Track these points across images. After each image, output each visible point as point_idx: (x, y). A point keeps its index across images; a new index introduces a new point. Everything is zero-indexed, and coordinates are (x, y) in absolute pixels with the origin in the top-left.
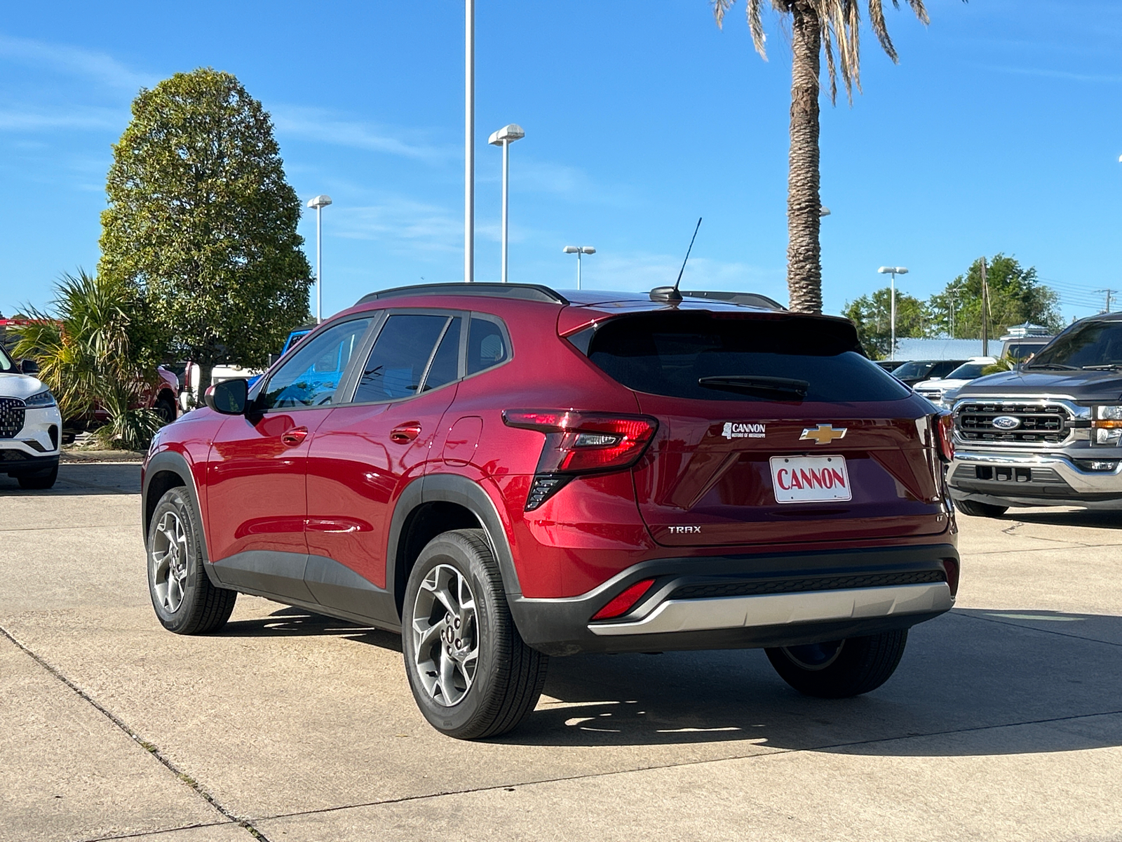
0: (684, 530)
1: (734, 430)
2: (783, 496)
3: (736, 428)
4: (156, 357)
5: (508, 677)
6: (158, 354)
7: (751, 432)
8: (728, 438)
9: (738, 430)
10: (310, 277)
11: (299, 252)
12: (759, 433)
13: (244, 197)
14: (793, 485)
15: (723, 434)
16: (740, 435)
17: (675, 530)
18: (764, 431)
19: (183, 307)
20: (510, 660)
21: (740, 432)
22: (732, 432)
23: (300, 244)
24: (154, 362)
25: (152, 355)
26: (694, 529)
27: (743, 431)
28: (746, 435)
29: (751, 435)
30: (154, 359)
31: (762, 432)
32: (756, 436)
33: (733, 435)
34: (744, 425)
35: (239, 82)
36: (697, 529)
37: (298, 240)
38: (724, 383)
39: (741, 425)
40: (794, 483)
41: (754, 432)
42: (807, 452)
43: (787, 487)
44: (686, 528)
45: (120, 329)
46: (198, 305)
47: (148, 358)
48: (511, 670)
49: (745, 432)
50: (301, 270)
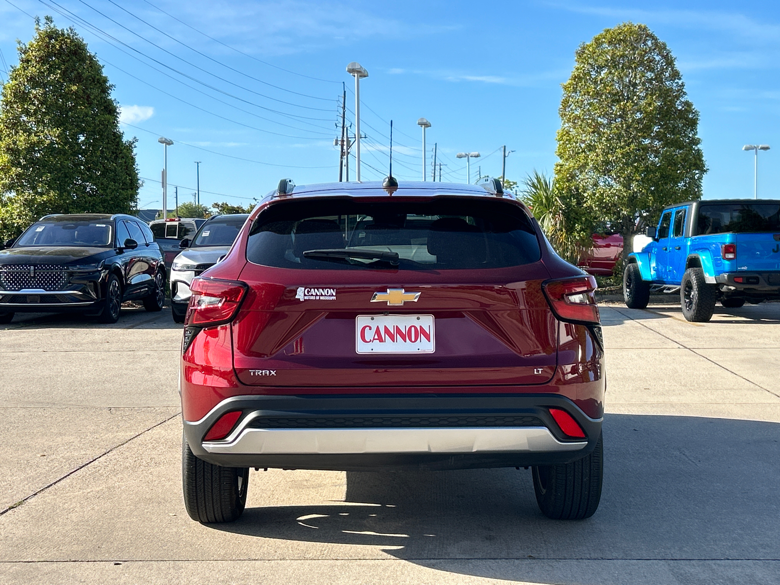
0: (262, 373)
1: (306, 293)
2: (362, 348)
3: (308, 292)
4: (586, 230)
5: (194, 479)
6: (586, 229)
7: (322, 295)
8: (301, 300)
9: (310, 294)
10: (705, 169)
11: (698, 150)
12: (330, 296)
13: (647, 112)
14: (374, 339)
15: (297, 297)
16: (312, 298)
17: (254, 373)
18: (334, 294)
19: (602, 195)
20: (194, 466)
21: (312, 295)
22: (305, 295)
23: (698, 144)
24: (584, 234)
25: (582, 230)
26: (270, 373)
27: (314, 294)
28: (318, 298)
29: (322, 298)
30: (584, 232)
31: (333, 295)
32: (327, 298)
33: (306, 298)
34: (316, 290)
35: (649, 30)
36: (273, 373)
37: (696, 142)
38: (325, 255)
39: (312, 290)
40: (376, 337)
41: (325, 295)
42: (386, 312)
43: (368, 340)
44: (263, 371)
45: (559, 212)
46: (611, 193)
47: (580, 231)
48: (196, 473)
49: (317, 295)
50: (697, 163)
